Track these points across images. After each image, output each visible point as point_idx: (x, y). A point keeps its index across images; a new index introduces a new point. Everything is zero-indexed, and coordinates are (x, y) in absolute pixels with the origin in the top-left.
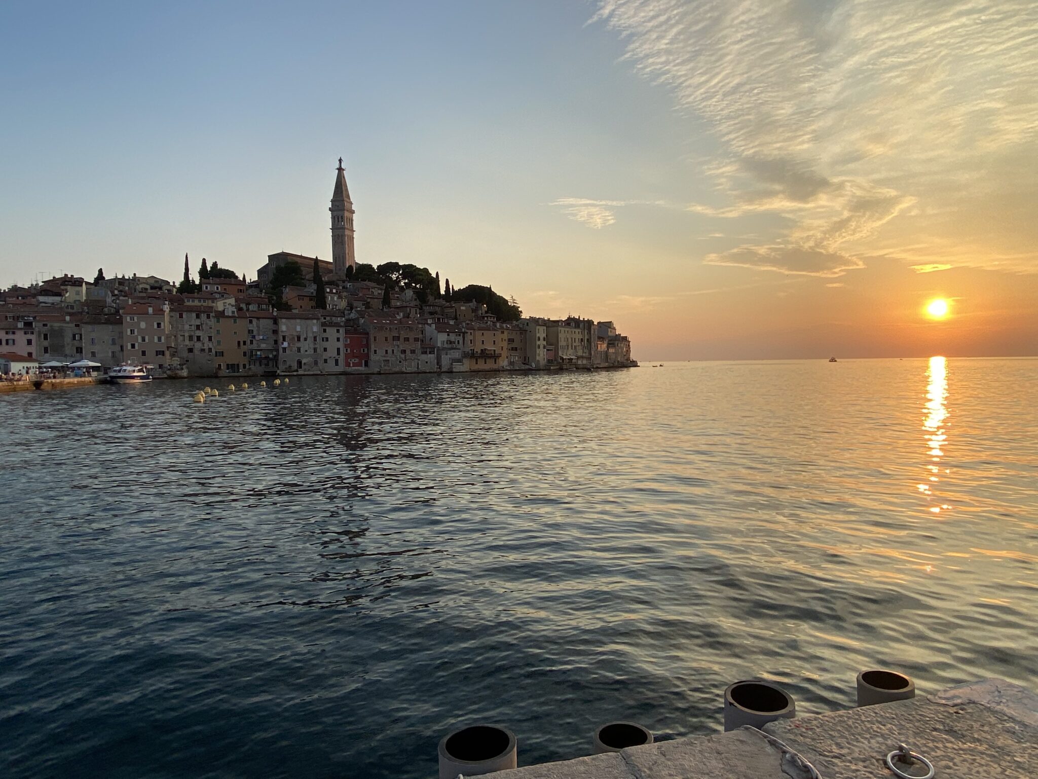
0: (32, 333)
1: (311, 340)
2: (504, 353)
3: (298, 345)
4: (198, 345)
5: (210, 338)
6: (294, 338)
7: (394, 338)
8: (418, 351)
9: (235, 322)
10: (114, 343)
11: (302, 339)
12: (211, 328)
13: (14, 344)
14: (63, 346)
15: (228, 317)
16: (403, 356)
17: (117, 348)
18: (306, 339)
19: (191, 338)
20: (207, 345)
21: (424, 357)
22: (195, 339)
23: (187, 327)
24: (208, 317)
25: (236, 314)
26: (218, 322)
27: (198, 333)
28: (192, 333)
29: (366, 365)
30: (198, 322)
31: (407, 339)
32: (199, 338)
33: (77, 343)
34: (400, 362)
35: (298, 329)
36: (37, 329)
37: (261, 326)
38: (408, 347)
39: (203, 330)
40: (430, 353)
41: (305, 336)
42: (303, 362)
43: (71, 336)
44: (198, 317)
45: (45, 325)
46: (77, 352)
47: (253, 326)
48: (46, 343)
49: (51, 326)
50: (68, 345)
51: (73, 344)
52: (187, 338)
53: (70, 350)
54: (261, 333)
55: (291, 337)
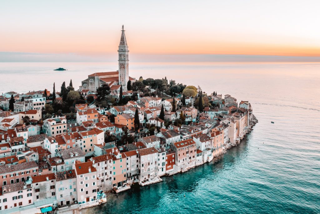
0: (31, 190)
1: (154, 163)
3: (149, 167)
4: (106, 177)
5: (111, 173)
6: (147, 164)
7: (187, 153)
8: (196, 156)
9: (121, 161)
10: (71, 188)
11: (150, 164)
12: (111, 167)
13: (22, 198)
14: (46, 194)
15: (118, 159)
16: (190, 160)
17: (72, 190)
18: (152, 164)
19: (103, 174)
20: (110, 175)
21: (198, 158)
22: (104, 174)
23: (101, 169)
24: (110, 162)
25: (121, 157)
26: (114, 163)
27: (106, 171)
28: (104, 172)
30: (106, 166)
31: (191, 152)
32: (106, 174)
33: (53, 190)
34: (189, 163)
35: (149, 159)
36: (33, 187)
37: (132, 160)
38: (191, 155)
39: (108, 169)
40: (200, 155)
41: (151, 162)
42: (150, 175)
43: (50, 187)
44: (106, 163)
45: (37, 184)
46: (52, 195)
47: (128, 161)
48: (38, 193)
49: (40, 184)
50: (48, 192)
51: (50, 191)
52: (101, 175)
53: (49, 194)
54: (132, 163)
55: (146, 164)
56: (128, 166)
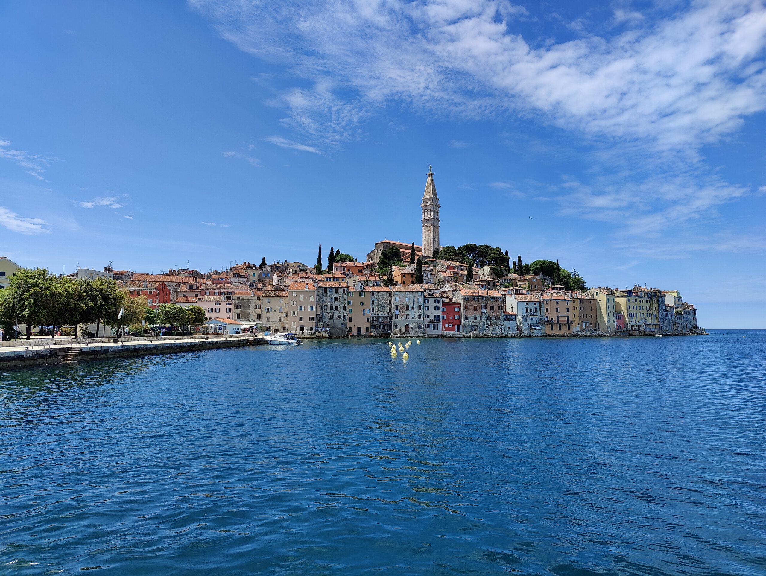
0: (231, 304)
1: (416, 309)
2: (577, 320)
3: (407, 312)
4: (336, 313)
5: (344, 308)
6: (404, 307)
7: (481, 307)
8: (502, 318)
9: (362, 295)
10: (281, 311)
11: (410, 308)
12: (345, 300)
14: (249, 314)
15: (357, 291)
16: (489, 322)
17: (284, 315)
18: (413, 308)
19: (331, 307)
20: (343, 312)
21: (506, 323)
22: (334, 308)
23: (329, 299)
24: (344, 291)
26: (350, 295)
27: (337, 304)
28: (333, 304)
29: (459, 330)
30: (337, 295)
31: (492, 308)
32: (337, 307)
33: (258, 311)
34: (487, 327)
35: (407, 300)
36: (234, 302)
38: (493, 314)
39: (340, 301)
40: (512, 320)
41: (412, 306)
42: (410, 326)
43: (254, 306)
44: (337, 291)
45: (239, 298)
46: (257, 318)
47: (374, 298)
48: (239, 311)
49: (242, 299)
50: (252, 312)
51: (255, 312)
52: (329, 307)
53: (253, 316)
54: (380, 303)
55: (402, 306)
56: (375, 306)
